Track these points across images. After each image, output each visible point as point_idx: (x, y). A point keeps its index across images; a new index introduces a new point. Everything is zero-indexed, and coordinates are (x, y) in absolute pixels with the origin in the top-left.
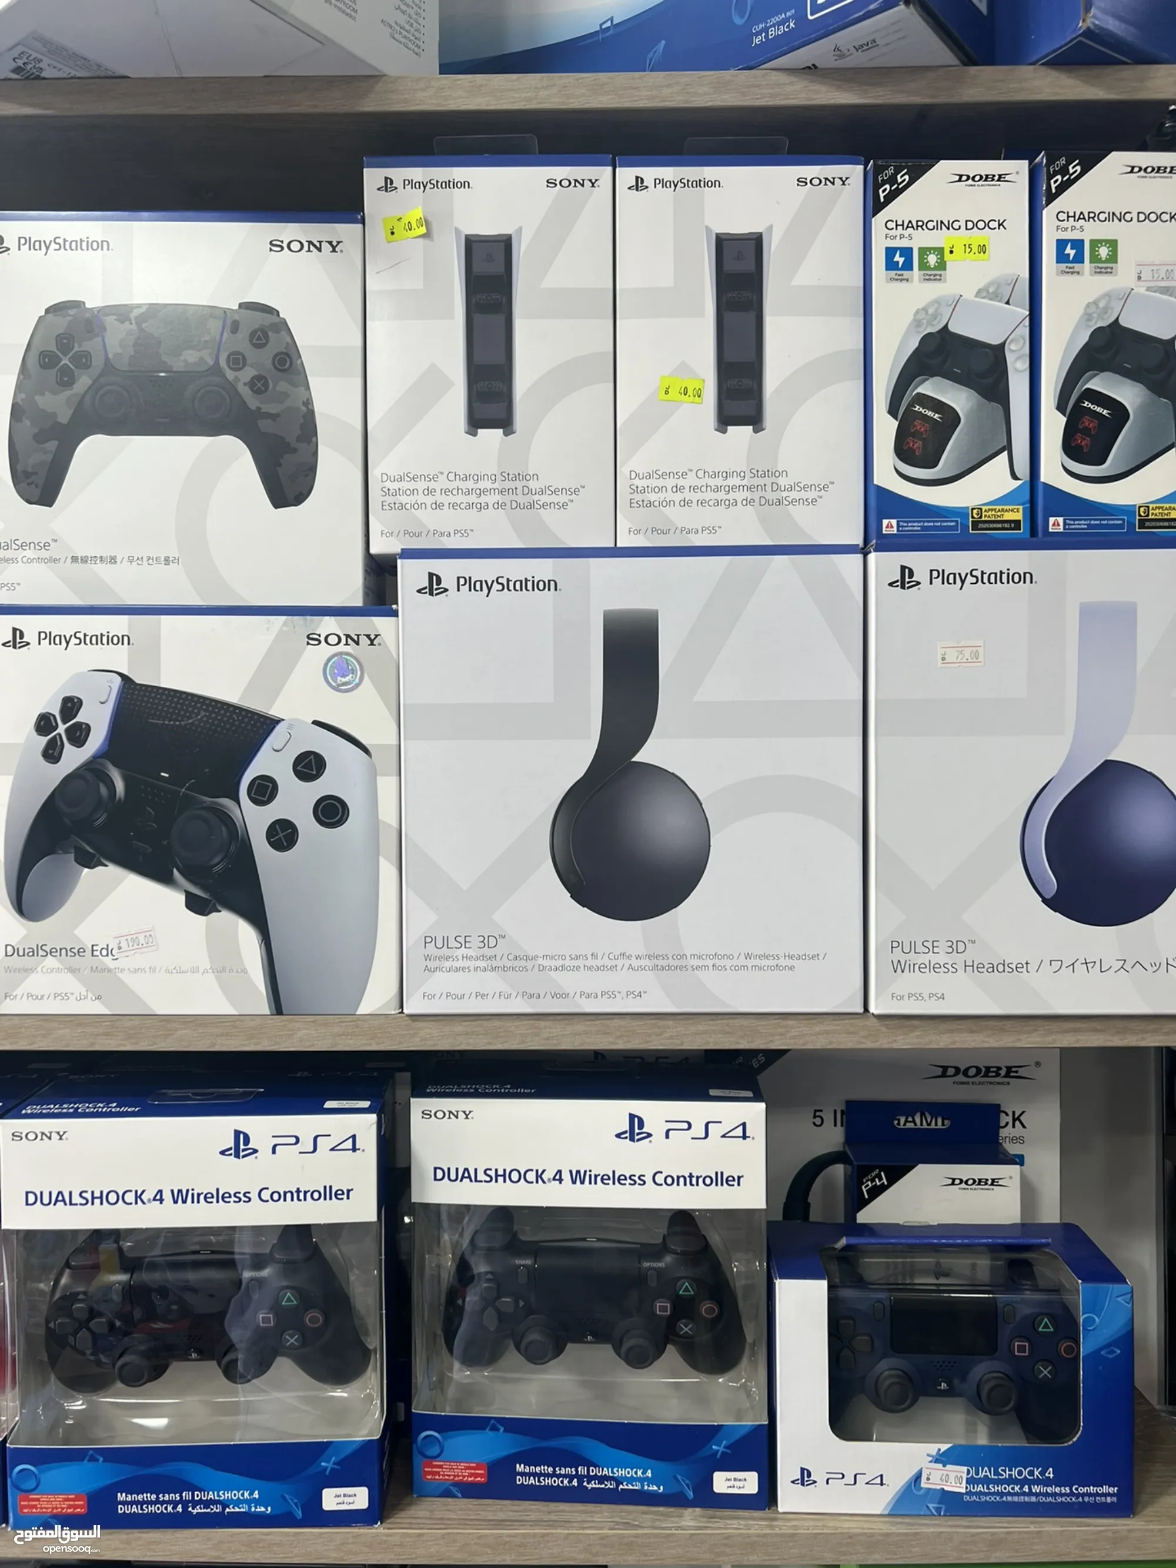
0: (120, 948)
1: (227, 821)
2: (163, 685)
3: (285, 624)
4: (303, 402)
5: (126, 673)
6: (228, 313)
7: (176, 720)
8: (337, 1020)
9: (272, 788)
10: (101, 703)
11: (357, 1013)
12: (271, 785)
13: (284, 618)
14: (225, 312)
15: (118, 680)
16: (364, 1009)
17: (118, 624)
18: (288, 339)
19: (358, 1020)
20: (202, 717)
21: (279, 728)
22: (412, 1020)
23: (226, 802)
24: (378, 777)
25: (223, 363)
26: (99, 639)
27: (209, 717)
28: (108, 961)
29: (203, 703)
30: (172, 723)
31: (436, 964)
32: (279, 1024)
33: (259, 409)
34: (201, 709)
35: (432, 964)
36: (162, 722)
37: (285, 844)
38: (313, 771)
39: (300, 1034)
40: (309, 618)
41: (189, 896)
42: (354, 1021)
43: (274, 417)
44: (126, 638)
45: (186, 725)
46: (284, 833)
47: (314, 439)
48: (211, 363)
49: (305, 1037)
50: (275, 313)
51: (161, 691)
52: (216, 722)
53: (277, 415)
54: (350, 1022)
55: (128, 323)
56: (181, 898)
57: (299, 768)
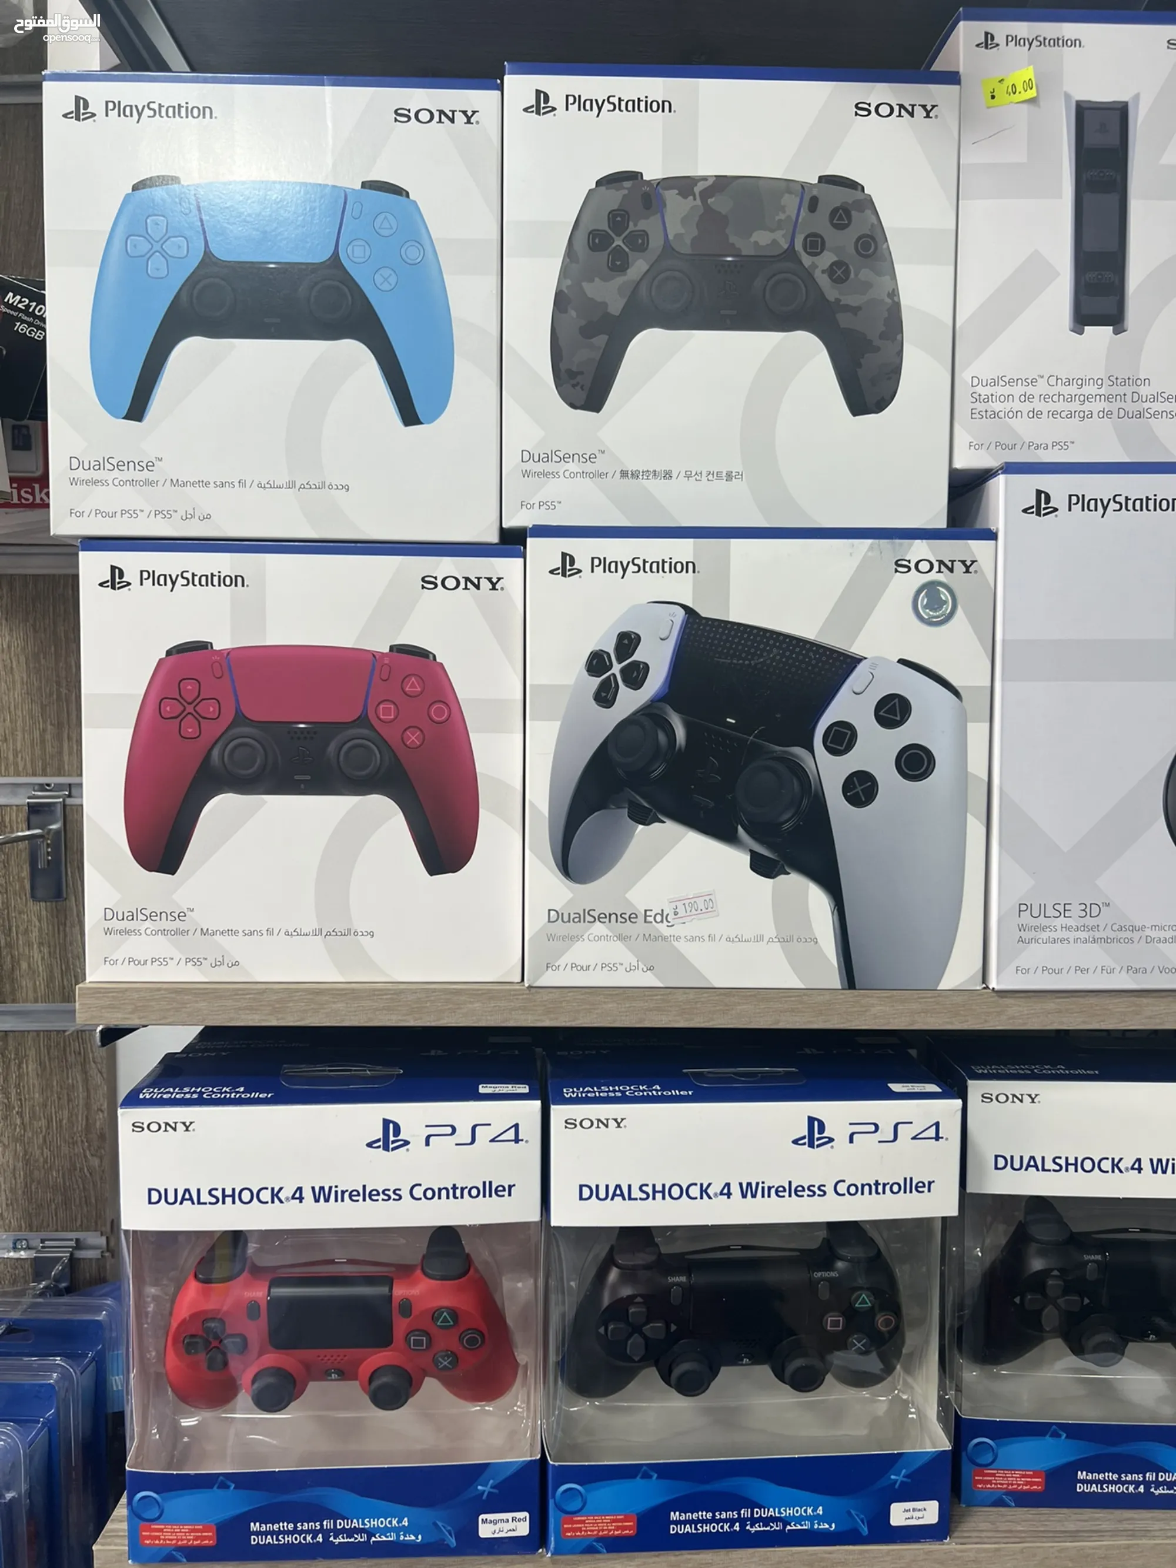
0: (676, 914)
1: (798, 771)
2: (731, 619)
3: (871, 548)
4: (889, 293)
5: (690, 605)
6: (806, 188)
7: (744, 659)
8: (916, 996)
9: (851, 734)
10: (662, 639)
11: (938, 988)
12: (849, 732)
13: (870, 541)
14: (803, 187)
15: (681, 612)
16: (946, 984)
17: (682, 549)
18: (875, 221)
19: (939, 996)
20: (775, 656)
21: (860, 668)
22: (999, 996)
23: (798, 751)
24: (969, 725)
25: (798, 246)
26: (660, 566)
27: (783, 655)
28: (663, 928)
29: (776, 640)
30: (741, 662)
31: (1032, 934)
32: (851, 999)
33: (838, 300)
34: (774, 645)
35: (1026, 935)
36: (729, 661)
37: (863, 799)
38: (896, 716)
39: (874, 1010)
40: (898, 541)
41: (755, 855)
42: (935, 997)
43: (855, 310)
44: (690, 565)
45: (756, 664)
46: (862, 787)
47: (899, 337)
48: (786, 246)
49: (879, 1014)
50: (860, 187)
51: (729, 626)
52: (790, 661)
53: (859, 308)
54: (931, 997)
55: (691, 198)
56: (747, 858)
57: (881, 713)
